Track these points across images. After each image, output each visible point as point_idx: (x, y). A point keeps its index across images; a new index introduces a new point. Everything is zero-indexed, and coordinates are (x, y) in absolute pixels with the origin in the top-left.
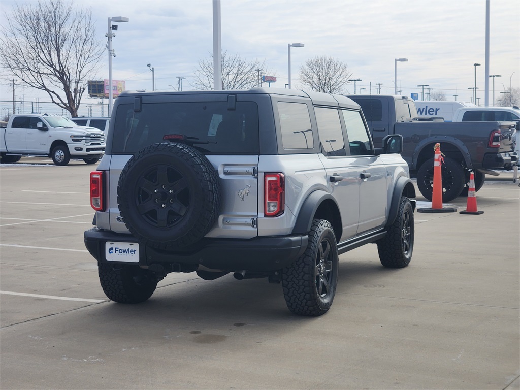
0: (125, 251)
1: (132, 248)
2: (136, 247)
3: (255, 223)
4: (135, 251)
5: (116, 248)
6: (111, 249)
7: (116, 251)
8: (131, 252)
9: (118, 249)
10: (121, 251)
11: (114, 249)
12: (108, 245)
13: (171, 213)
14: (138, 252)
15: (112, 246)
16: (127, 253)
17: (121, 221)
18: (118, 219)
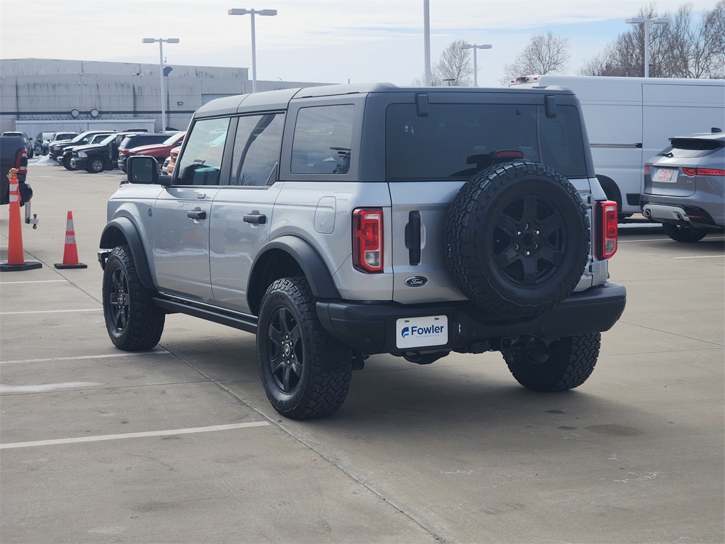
0: (427, 331)
1: (436, 324)
2: (443, 321)
3: (591, 269)
4: (442, 327)
5: (412, 328)
6: (406, 329)
7: (413, 331)
8: (437, 330)
9: (417, 329)
10: (420, 331)
11: (410, 329)
12: (401, 324)
13: (542, 264)
14: (445, 330)
15: (406, 325)
16: (429, 332)
17: (414, 285)
18: (409, 282)
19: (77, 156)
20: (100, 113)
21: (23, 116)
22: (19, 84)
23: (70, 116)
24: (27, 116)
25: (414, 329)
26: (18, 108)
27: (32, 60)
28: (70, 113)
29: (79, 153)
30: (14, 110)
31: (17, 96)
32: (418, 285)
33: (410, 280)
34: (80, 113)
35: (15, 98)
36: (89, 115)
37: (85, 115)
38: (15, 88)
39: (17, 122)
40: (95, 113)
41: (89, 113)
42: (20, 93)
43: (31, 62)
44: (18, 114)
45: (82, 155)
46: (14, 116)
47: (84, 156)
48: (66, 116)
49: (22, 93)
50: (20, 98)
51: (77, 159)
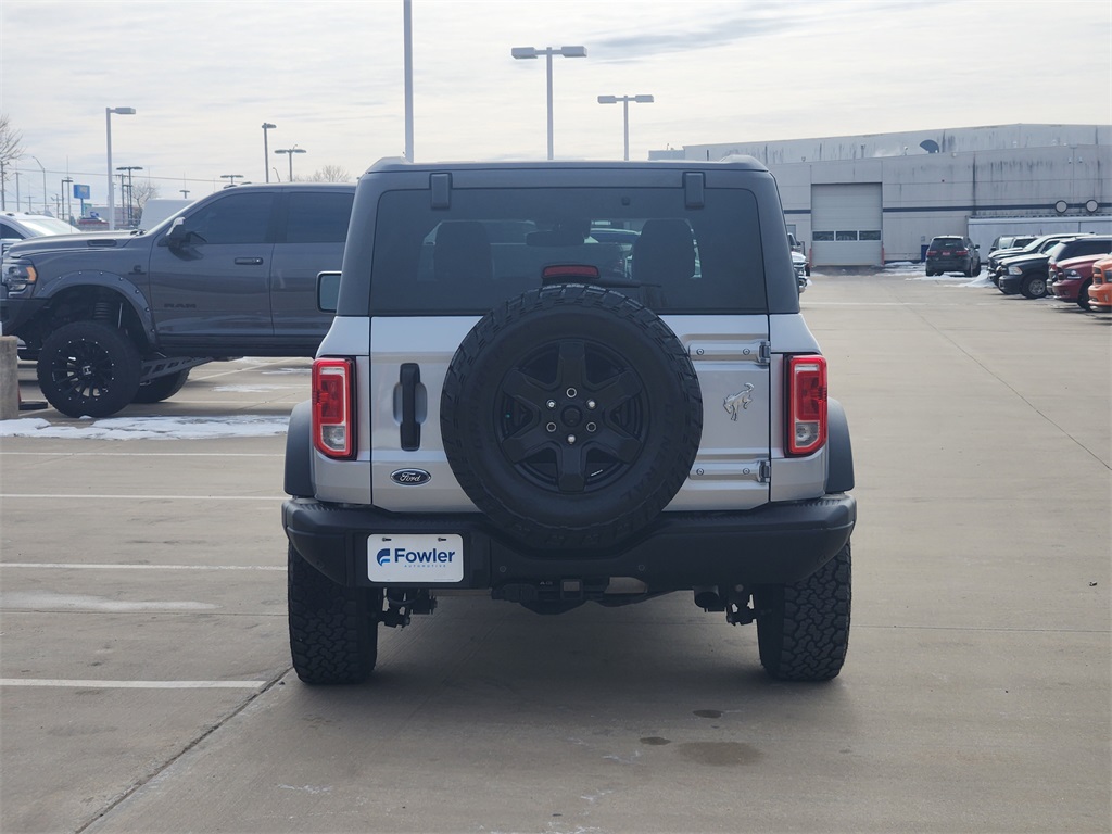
0: (424, 557)
1: (442, 547)
2: (454, 543)
3: (765, 473)
4: (451, 554)
5: (397, 550)
6: (386, 552)
7: (397, 556)
8: (442, 557)
9: (405, 553)
10: (411, 557)
11: (392, 553)
12: (375, 544)
13: (596, 457)
14: (458, 558)
15: (386, 545)
16: (428, 560)
17: (405, 482)
18: (397, 477)
19: (1007, 273)
20: (1101, 205)
21: (982, 212)
22: (977, 163)
23: (1053, 210)
24: (988, 212)
25: (399, 553)
26: (974, 200)
27: (1020, 127)
28: (1053, 206)
29: (1010, 269)
30: (970, 204)
31: (974, 182)
32: (413, 483)
33: (400, 474)
34: (1069, 206)
35: (971, 184)
36: (1083, 210)
37: (1077, 210)
38: (971, 169)
39: (971, 221)
40: (1092, 206)
41: (1083, 206)
42: (979, 177)
43: (1018, 129)
44: (975, 209)
45: (1015, 271)
46: (968, 213)
47: (1018, 272)
48: (1047, 210)
49: (981, 177)
50: (979, 186)
51: (1007, 277)
